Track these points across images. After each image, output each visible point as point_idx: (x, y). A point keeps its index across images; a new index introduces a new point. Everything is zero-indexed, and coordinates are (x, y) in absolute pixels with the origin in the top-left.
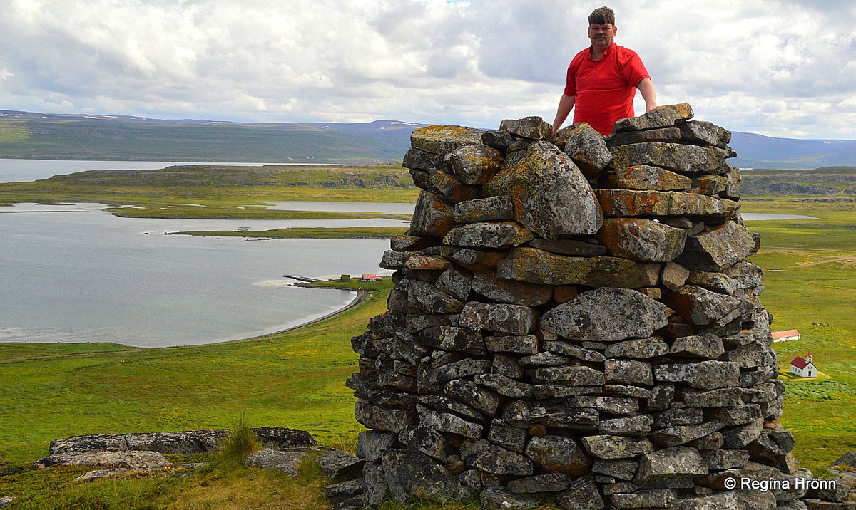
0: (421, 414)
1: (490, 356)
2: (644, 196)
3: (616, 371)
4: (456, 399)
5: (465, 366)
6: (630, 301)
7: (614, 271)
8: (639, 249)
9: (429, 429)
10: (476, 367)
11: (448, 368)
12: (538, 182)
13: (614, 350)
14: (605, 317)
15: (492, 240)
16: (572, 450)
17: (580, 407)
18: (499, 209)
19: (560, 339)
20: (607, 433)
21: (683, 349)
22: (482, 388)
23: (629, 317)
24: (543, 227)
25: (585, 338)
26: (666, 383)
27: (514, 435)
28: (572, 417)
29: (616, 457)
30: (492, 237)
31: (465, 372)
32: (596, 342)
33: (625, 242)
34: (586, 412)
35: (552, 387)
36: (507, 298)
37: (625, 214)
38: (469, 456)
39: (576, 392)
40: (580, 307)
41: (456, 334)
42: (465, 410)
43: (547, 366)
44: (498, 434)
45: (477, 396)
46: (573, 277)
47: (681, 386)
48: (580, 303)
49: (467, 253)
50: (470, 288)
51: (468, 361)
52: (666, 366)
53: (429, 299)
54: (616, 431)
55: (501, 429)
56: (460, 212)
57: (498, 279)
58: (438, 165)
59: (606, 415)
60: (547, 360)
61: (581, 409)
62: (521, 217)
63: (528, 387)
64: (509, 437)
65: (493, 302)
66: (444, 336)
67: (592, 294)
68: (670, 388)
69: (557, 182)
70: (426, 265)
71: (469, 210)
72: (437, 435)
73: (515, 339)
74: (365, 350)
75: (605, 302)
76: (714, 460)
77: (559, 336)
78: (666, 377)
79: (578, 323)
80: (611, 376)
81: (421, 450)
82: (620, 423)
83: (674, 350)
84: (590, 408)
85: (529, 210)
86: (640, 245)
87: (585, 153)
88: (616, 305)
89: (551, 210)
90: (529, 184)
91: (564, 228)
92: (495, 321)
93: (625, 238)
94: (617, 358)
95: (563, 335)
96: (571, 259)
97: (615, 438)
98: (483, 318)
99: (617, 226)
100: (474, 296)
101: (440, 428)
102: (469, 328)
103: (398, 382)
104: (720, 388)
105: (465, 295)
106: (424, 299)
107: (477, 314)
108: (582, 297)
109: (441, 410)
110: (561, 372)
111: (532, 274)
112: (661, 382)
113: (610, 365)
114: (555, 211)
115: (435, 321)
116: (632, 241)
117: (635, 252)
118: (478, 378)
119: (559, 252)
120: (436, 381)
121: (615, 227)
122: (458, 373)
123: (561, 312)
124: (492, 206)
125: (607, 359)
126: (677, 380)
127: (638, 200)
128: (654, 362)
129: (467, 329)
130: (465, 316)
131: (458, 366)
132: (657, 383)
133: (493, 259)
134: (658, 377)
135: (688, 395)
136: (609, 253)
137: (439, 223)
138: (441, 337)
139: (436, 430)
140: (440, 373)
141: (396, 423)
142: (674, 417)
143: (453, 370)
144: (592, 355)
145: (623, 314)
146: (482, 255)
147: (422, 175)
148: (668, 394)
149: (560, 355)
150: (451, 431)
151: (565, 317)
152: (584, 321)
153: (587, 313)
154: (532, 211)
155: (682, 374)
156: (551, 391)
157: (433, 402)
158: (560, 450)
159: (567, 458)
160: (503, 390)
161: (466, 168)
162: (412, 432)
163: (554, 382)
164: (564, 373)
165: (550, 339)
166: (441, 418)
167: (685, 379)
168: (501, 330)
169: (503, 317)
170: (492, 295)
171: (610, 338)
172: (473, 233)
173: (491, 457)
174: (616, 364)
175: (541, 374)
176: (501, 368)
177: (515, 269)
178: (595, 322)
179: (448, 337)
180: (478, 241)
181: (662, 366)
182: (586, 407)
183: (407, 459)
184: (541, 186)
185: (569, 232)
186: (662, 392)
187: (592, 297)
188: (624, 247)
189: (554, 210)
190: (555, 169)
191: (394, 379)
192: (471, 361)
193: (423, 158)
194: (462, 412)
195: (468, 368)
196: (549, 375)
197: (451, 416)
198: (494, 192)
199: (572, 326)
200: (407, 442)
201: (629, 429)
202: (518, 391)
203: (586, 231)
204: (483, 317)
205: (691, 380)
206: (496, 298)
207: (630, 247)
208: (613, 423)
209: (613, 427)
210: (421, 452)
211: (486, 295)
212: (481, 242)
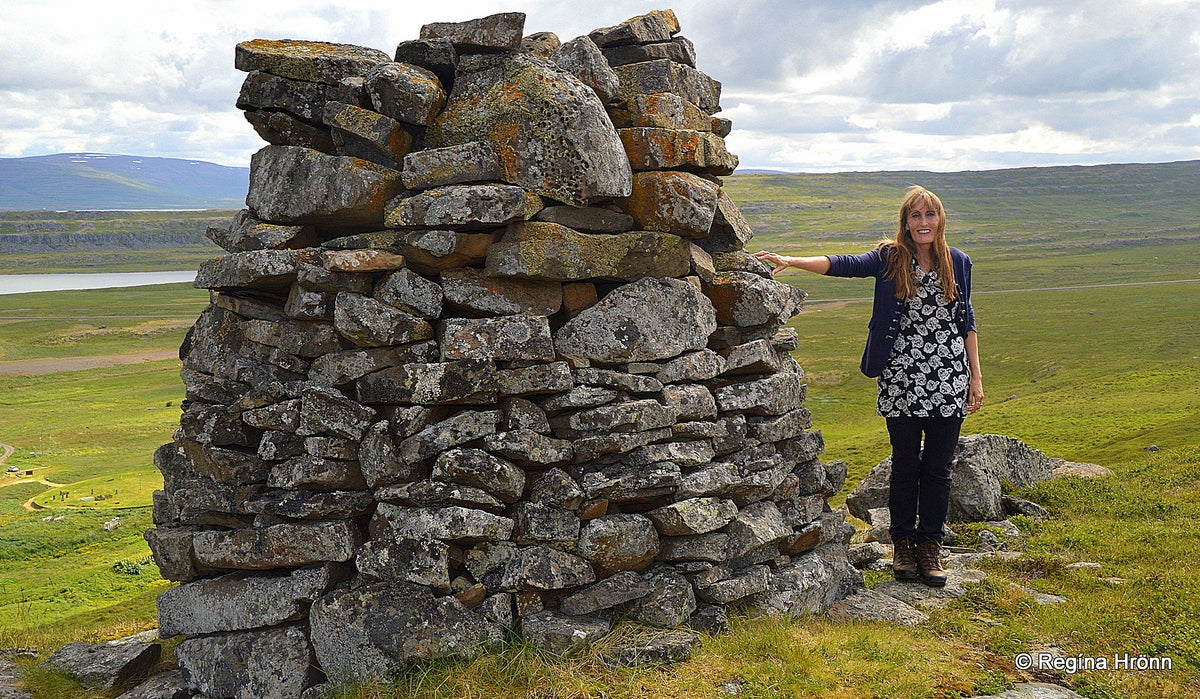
0: (392, 518)
1: (502, 401)
2: (685, 137)
3: (684, 401)
4: (463, 480)
5: (467, 423)
6: (681, 297)
7: (653, 253)
8: (693, 215)
9: (422, 540)
10: (486, 423)
11: (437, 433)
12: (549, 115)
13: (671, 371)
14: (655, 321)
15: (492, 210)
16: (648, 530)
17: (654, 462)
18: (480, 162)
19: (594, 364)
20: (693, 495)
21: (757, 359)
22: (503, 455)
23: (683, 320)
24: (565, 186)
25: (633, 358)
26: (735, 412)
27: (566, 523)
28: (647, 478)
29: (712, 528)
30: (491, 205)
31: (469, 434)
32: (648, 361)
33: (667, 206)
34: (661, 469)
35: (616, 437)
36: (508, 307)
37: (661, 165)
38: (488, 573)
39: (644, 440)
40: (616, 311)
41: (442, 373)
42: (483, 497)
43: (593, 407)
44: (541, 525)
45: (502, 469)
46: (605, 267)
47: (754, 414)
48: (615, 306)
49: (441, 237)
50: (441, 297)
51: (472, 415)
52: (730, 388)
53: (386, 320)
54: (702, 491)
55: (544, 516)
56: (413, 169)
57: (491, 278)
58: (313, 101)
59: (688, 469)
60: (594, 396)
61: (655, 466)
62: (515, 174)
63: (566, 445)
64: (559, 527)
65: (490, 314)
66: (415, 380)
67: (632, 290)
68: (740, 419)
69: (582, 113)
70: (368, 263)
71: (432, 167)
72: (441, 546)
73: (548, 368)
74: (212, 435)
75: (653, 300)
76: (792, 514)
77: (591, 360)
78: (734, 404)
79: (619, 335)
80: (679, 410)
81: (412, 577)
82: (703, 477)
83: (738, 363)
84: (664, 461)
85: (531, 161)
86: (693, 209)
87: (592, 73)
88: (667, 303)
89: (579, 157)
90: (530, 119)
91: (600, 185)
92: (511, 343)
93: (667, 201)
94: (677, 384)
95: (599, 357)
96: (602, 237)
97: (703, 500)
98: (489, 341)
99: (654, 183)
100: (451, 309)
101: (445, 533)
102: (470, 360)
103: (325, 474)
104: (789, 411)
105: (436, 309)
106: (374, 321)
107: (478, 335)
108: (616, 294)
109: (436, 504)
110: (623, 411)
111: (554, 263)
112: (728, 411)
113: (673, 394)
114: (587, 159)
115: (386, 359)
116: (679, 205)
117: (685, 221)
118: (496, 440)
119: (580, 226)
120: (418, 457)
121: (651, 185)
122: (456, 438)
123: (588, 323)
124: (469, 158)
125: (665, 385)
126: (750, 405)
127: (678, 142)
128: (714, 385)
129: (465, 362)
130: (455, 341)
131: (454, 426)
132: (722, 413)
133: (479, 244)
134: (723, 405)
135: (763, 426)
136: (637, 226)
137: (375, 192)
138: (408, 383)
139: (438, 539)
140: (423, 442)
141: (337, 545)
142: (751, 460)
143: (445, 435)
144: (646, 383)
145: (675, 316)
146: (464, 240)
147: (284, 119)
148: (739, 428)
149: (606, 387)
150: (470, 534)
151: (597, 327)
152: (629, 331)
153: (629, 319)
154: (539, 162)
155: (753, 396)
156: (615, 444)
157: (420, 494)
158: (632, 534)
159: (642, 544)
160: (535, 455)
161: (423, 94)
162: (385, 552)
163: (616, 429)
164: (627, 412)
165: (583, 365)
166: (441, 517)
167: (759, 403)
168: (525, 356)
169: (523, 336)
170: (484, 303)
171: (667, 354)
172: (454, 203)
173: (541, 565)
174: (680, 392)
175: (583, 420)
176: (525, 419)
177: (522, 258)
178: (646, 331)
179: (428, 381)
180: (462, 215)
181: (724, 389)
182: (661, 461)
183: (384, 601)
184: (557, 120)
185: (605, 192)
186: (730, 427)
187: (631, 294)
188: (665, 214)
189: (585, 156)
190: (572, 94)
191: (320, 469)
192: (476, 414)
193: (283, 88)
194: (479, 500)
195: (472, 427)
196: (607, 420)
197: (464, 512)
198: (456, 138)
199: (612, 340)
200: (377, 570)
201: (718, 485)
202: (553, 454)
203: (621, 191)
204: (490, 339)
205: (766, 403)
206: (493, 308)
207: (675, 213)
208: (695, 479)
209: (698, 485)
210: (410, 581)
211: (474, 305)
212: (470, 216)
